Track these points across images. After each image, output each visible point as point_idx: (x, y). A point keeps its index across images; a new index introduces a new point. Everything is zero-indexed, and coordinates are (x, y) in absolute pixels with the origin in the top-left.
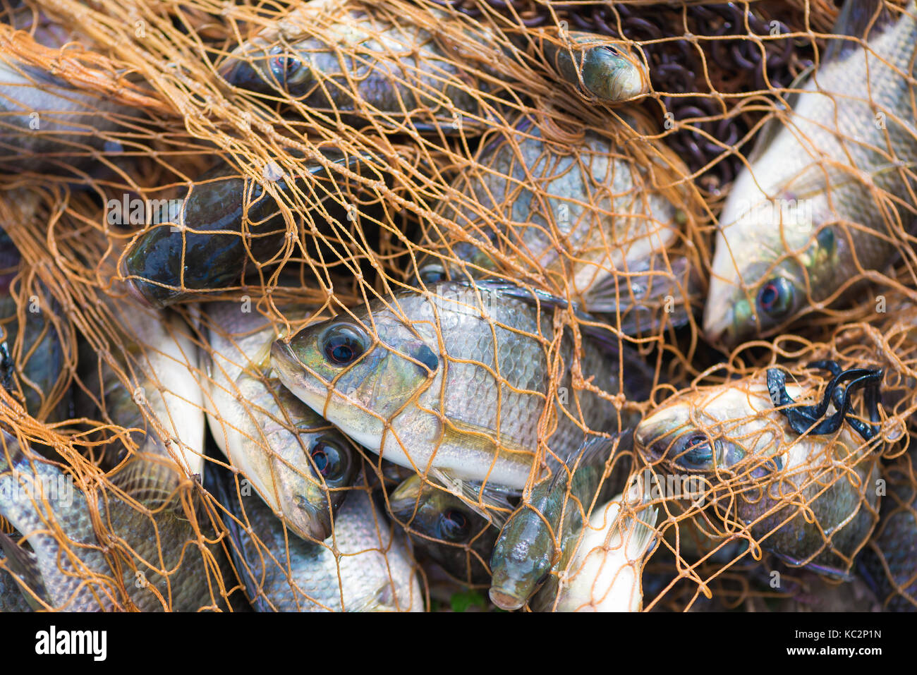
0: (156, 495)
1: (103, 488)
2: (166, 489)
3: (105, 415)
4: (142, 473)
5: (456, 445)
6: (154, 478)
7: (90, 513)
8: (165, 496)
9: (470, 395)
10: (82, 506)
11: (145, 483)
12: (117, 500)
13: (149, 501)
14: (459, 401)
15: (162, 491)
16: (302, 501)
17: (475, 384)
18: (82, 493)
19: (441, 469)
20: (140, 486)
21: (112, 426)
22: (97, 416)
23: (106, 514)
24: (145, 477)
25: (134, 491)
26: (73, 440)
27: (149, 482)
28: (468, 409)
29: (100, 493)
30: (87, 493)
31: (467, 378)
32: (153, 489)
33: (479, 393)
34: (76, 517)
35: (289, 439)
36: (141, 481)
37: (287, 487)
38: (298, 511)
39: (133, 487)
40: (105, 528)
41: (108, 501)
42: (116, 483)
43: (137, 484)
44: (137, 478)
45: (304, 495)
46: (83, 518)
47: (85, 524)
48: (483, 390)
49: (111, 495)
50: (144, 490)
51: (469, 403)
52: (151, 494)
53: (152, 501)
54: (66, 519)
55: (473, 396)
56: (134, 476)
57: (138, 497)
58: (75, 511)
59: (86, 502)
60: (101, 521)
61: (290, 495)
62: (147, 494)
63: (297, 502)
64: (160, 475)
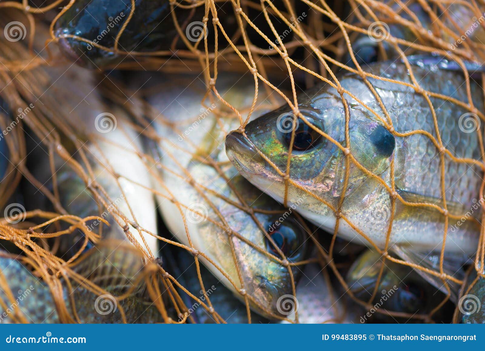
0: (118, 281)
1: (66, 278)
2: (130, 274)
3: (58, 206)
4: (105, 259)
5: (414, 220)
6: (117, 265)
7: (56, 304)
8: (127, 282)
9: (424, 170)
10: (47, 297)
11: (109, 270)
12: (81, 289)
13: (112, 287)
14: (415, 176)
15: (125, 277)
16: (262, 282)
17: (428, 159)
18: (46, 285)
19: (400, 245)
20: (103, 273)
21: (66, 217)
22: (49, 207)
23: (71, 304)
24: (108, 263)
25: (97, 279)
26: (30, 233)
27: (113, 268)
28: (423, 183)
29: (64, 284)
30: (51, 285)
31: (420, 153)
32: (116, 276)
33: (432, 167)
34: (43, 309)
35: (243, 221)
36: (104, 268)
37: (247, 269)
38: (259, 290)
39: (95, 274)
40: (71, 318)
41: (72, 291)
42: (79, 272)
43: (100, 272)
44: (100, 265)
45: (264, 275)
46: (49, 310)
47: (51, 316)
48: (435, 164)
49: (75, 285)
50: (107, 277)
51: (423, 177)
52: (114, 281)
53: (115, 287)
54: (32, 312)
55: (427, 170)
56: (97, 264)
57: (101, 284)
58: (40, 304)
59: (51, 294)
60: (67, 312)
61: (250, 276)
62: (110, 281)
63: (257, 282)
64: (123, 261)
